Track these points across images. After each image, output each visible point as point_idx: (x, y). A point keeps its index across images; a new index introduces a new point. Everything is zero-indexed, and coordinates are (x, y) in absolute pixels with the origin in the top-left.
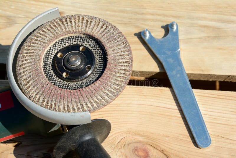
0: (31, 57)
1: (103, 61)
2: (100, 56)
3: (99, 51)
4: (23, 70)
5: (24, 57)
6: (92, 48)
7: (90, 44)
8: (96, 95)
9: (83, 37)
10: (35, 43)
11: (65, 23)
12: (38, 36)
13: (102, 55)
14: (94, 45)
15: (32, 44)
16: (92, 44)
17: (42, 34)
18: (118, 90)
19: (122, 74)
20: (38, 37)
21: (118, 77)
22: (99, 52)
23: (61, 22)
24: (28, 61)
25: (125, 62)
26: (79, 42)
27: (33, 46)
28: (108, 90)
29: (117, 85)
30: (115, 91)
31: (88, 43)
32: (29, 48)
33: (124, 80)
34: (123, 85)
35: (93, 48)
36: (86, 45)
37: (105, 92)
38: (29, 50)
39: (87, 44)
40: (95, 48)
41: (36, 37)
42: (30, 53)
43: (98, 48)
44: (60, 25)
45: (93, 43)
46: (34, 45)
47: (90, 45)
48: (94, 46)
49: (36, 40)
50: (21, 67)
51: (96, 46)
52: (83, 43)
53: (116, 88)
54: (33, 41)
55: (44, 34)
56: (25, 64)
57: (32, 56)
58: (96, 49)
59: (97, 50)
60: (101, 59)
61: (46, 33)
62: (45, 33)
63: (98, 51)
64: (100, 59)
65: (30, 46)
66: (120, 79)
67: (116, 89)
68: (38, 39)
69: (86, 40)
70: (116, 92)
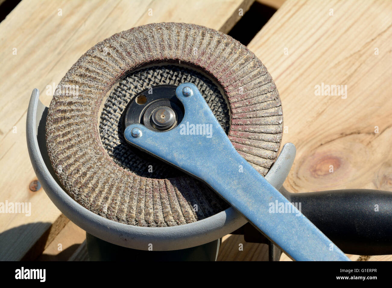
0: (121, 192)
1: (182, 74)
2: (167, 78)
3: (158, 75)
4: (143, 214)
5: (113, 206)
6: (142, 87)
7: (132, 87)
8: (253, 101)
9: (114, 94)
10: (90, 177)
11: (68, 115)
12: (75, 170)
13: (168, 73)
14: (140, 80)
15: (90, 185)
16: (135, 83)
17: (76, 161)
18: (256, 64)
19: (227, 48)
20: (78, 171)
21: (231, 56)
22: (159, 77)
23: (63, 121)
24: (127, 199)
25: (203, 36)
26: (120, 103)
27: (97, 182)
28: (252, 79)
29: (247, 63)
30: (257, 70)
31: (129, 89)
32: (97, 192)
33: (240, 50)
34: (248, 55)
35: (145, 84)
36: (131, 95)
37: (253, 85)
38: (101, 192)
39: (131, 92)
40: (147, 81)
41: (75, 174)
42: (109, 193)
43: (150, 76)
44: (69, 125)
45: (134, 81)
46: (93, 182)
47: (136, 87)
48: (141, 82)
49: (85, 174)
50: (132, 218)
51: (143, 78)
52: (126, 98)
53: (252, 65)
54: (83, 181)
55: (77, 156)
56: (130, 207)
57: (118, 189)
58: (150, 80)
59: (153, 79)
60: (177, 76)
61: (75, 153)
62: (75, 156)
63: (155, 77)
64: (174, 78)
65: (93, 190)
66: (236, 56)
67: (254, 67)
68: (83, 169)
69: (123, 90)
70: (259, 69)
